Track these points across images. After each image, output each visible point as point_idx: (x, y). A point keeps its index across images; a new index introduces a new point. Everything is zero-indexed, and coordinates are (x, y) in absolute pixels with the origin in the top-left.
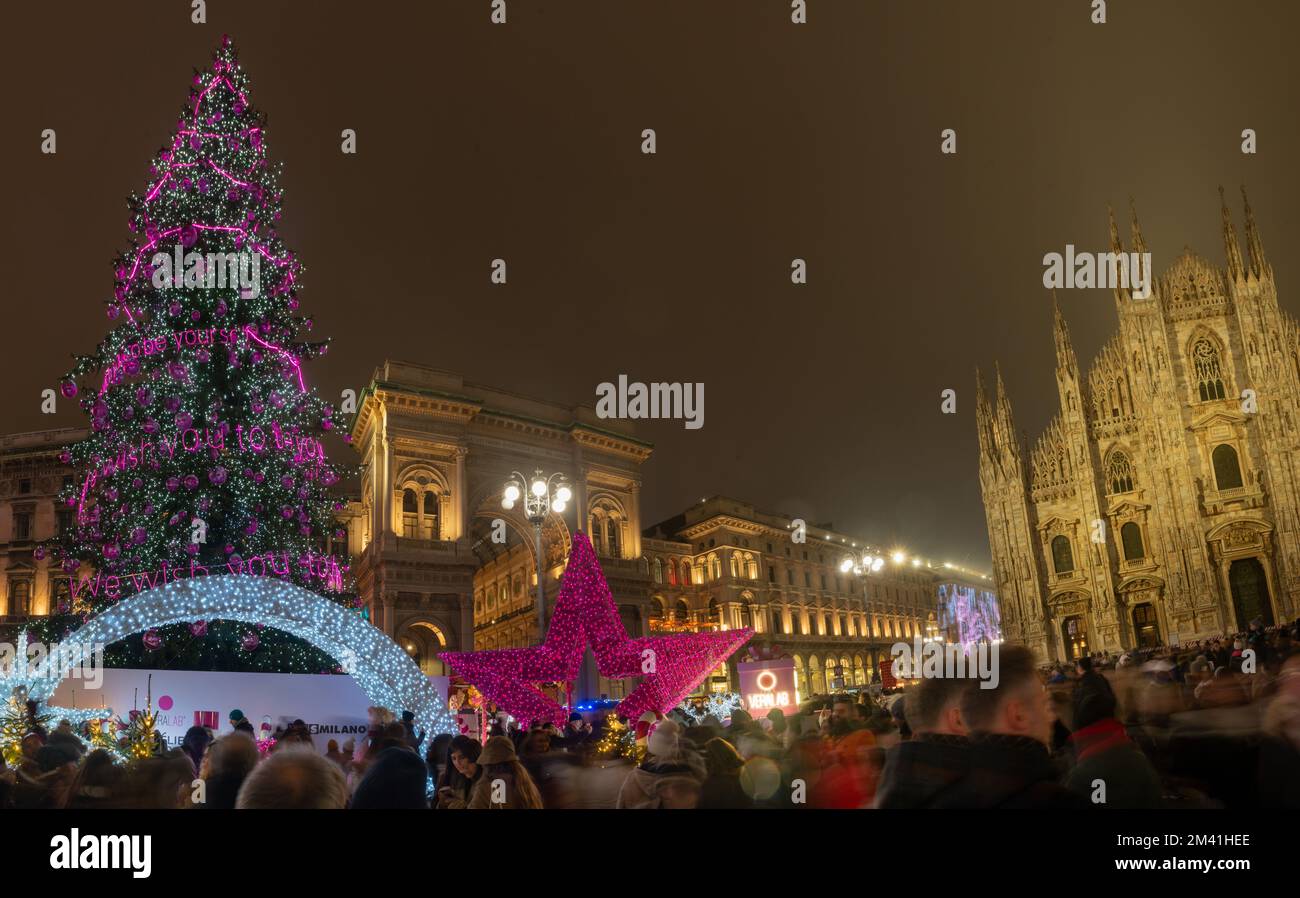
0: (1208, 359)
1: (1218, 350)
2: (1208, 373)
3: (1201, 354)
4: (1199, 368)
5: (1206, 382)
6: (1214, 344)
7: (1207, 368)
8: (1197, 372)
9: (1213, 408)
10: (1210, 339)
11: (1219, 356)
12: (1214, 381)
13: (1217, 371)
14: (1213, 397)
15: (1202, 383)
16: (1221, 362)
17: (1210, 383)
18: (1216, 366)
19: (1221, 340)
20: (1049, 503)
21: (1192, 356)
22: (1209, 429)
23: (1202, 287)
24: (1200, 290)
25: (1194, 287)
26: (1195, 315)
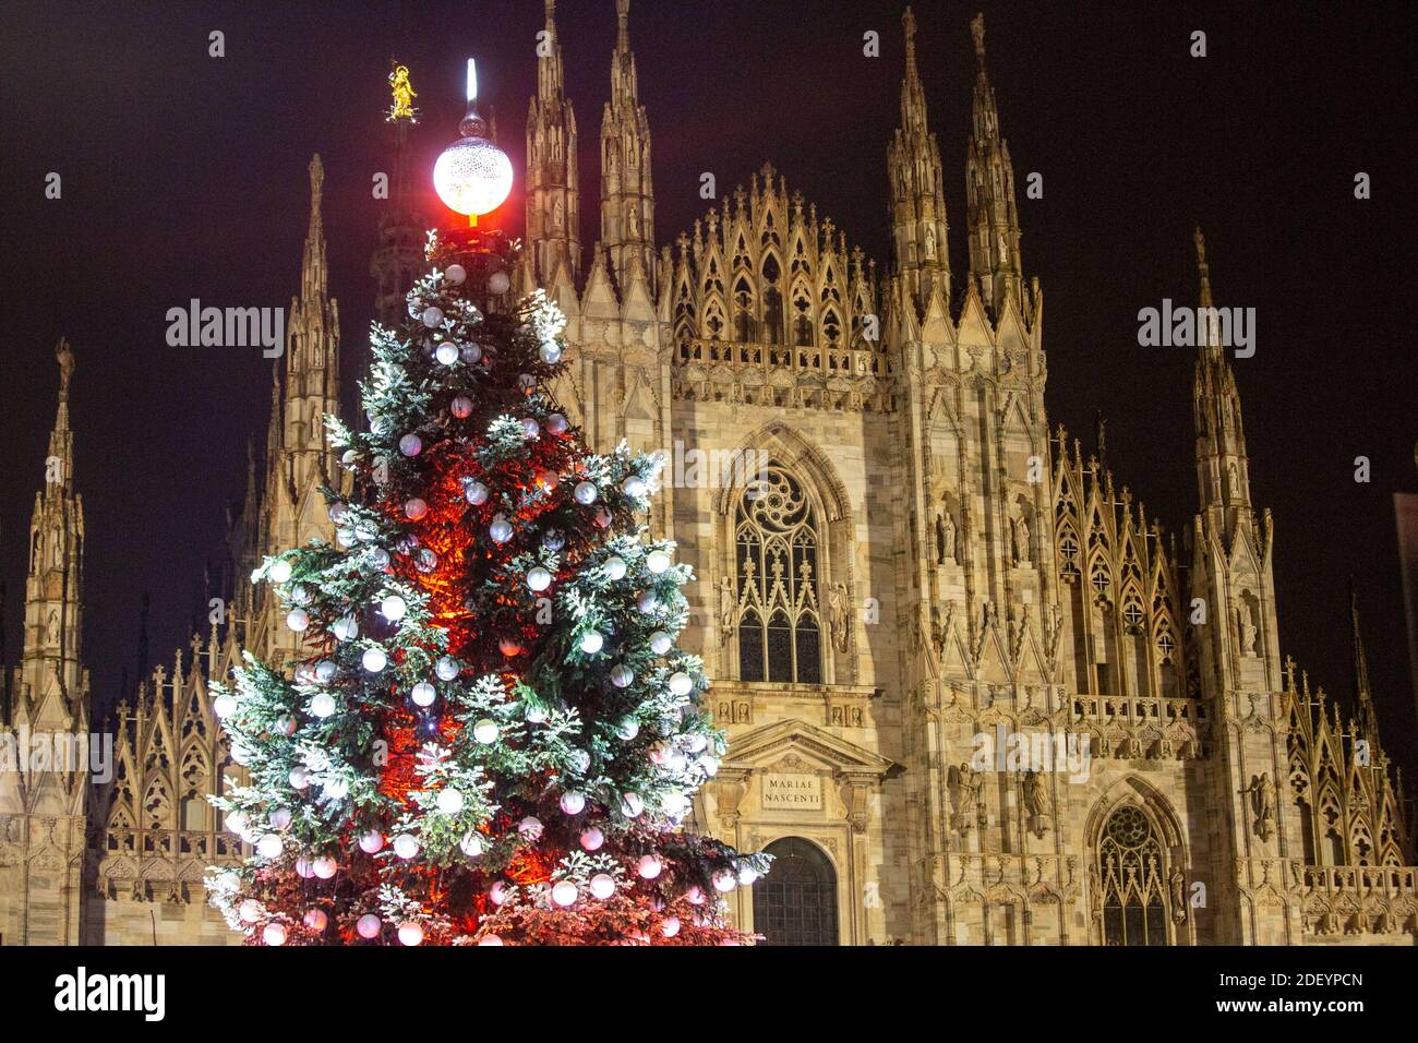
0: (784, 539)
1: (820, 516)
2: (778, 585)
3: (761, 518)
4: (749, 565)
5: (765, 614)
6: (811, 492)
7: (778, 567)
8: (741, 571)
9: (778, 706)
10: (802, 475)
11: (822, 537)
12: (794, 615)
13: (806, 585)
14: (781, 673)
15: (751, 617)
16: (824, 558)
17: (779, 618)
18: (806, 568)
19: (836, 490)
20: (156, 906)
21: (731, 520)
22: (756, 778)
23: (802, 305)
24: (795, 313)
25: (774, 299)
26: (767, 394)
